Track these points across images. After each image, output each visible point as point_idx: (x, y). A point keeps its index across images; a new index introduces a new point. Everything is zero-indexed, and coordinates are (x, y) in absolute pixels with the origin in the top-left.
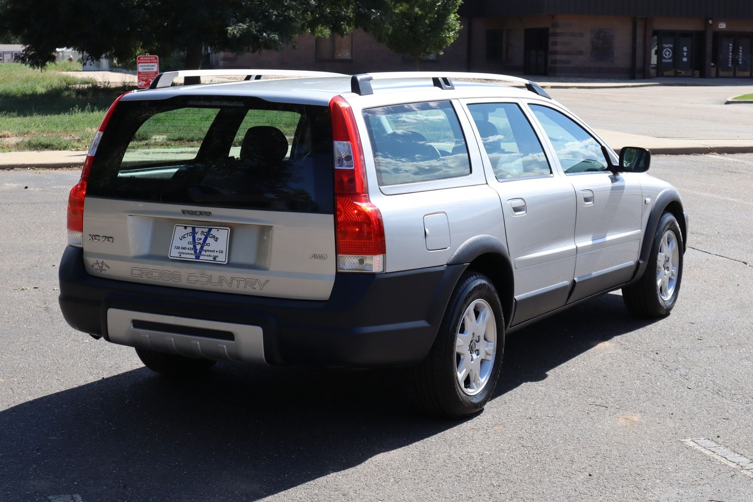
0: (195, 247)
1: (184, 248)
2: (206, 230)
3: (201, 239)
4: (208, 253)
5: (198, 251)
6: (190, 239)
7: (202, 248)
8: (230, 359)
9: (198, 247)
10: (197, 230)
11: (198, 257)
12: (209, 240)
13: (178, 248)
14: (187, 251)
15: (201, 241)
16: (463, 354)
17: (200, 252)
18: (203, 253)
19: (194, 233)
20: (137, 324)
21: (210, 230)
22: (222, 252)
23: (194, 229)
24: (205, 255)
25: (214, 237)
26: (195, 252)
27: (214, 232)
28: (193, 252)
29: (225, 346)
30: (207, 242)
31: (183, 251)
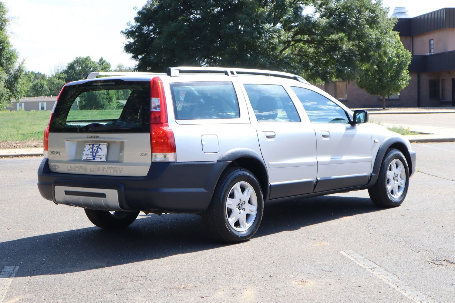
0: (93, 154)
1: (89, 155)
2: (98, 145)
3: (95, 150)
4: (98, 156)
5: (94, 156)
6: (91, 150)
7: (96, 154)
8: (105, 207)
9: (94, 154)
10: (94, 145)
11: (94, 159)
12: (99, 150)
13: (86, 155)
14: (90, 156)
15: (96, 151)
16: (233, 209)
17: (95, 156)
18: (96, 156)
19: (93, 147)
20: (67, 193)
21: (100, 145)
22: (104, 155)
23: (93, 145)
24: (97, 158)
25: (101, 148)
26: (93, 156)
27: (101, 146)
28: (92, 156)
29: (102, 201)
30: (98, 151)
31: (88, 156)
